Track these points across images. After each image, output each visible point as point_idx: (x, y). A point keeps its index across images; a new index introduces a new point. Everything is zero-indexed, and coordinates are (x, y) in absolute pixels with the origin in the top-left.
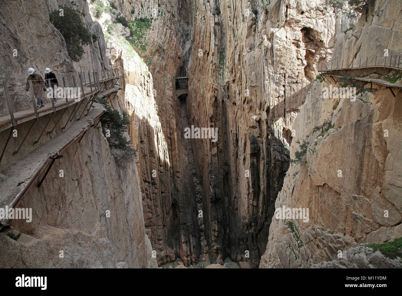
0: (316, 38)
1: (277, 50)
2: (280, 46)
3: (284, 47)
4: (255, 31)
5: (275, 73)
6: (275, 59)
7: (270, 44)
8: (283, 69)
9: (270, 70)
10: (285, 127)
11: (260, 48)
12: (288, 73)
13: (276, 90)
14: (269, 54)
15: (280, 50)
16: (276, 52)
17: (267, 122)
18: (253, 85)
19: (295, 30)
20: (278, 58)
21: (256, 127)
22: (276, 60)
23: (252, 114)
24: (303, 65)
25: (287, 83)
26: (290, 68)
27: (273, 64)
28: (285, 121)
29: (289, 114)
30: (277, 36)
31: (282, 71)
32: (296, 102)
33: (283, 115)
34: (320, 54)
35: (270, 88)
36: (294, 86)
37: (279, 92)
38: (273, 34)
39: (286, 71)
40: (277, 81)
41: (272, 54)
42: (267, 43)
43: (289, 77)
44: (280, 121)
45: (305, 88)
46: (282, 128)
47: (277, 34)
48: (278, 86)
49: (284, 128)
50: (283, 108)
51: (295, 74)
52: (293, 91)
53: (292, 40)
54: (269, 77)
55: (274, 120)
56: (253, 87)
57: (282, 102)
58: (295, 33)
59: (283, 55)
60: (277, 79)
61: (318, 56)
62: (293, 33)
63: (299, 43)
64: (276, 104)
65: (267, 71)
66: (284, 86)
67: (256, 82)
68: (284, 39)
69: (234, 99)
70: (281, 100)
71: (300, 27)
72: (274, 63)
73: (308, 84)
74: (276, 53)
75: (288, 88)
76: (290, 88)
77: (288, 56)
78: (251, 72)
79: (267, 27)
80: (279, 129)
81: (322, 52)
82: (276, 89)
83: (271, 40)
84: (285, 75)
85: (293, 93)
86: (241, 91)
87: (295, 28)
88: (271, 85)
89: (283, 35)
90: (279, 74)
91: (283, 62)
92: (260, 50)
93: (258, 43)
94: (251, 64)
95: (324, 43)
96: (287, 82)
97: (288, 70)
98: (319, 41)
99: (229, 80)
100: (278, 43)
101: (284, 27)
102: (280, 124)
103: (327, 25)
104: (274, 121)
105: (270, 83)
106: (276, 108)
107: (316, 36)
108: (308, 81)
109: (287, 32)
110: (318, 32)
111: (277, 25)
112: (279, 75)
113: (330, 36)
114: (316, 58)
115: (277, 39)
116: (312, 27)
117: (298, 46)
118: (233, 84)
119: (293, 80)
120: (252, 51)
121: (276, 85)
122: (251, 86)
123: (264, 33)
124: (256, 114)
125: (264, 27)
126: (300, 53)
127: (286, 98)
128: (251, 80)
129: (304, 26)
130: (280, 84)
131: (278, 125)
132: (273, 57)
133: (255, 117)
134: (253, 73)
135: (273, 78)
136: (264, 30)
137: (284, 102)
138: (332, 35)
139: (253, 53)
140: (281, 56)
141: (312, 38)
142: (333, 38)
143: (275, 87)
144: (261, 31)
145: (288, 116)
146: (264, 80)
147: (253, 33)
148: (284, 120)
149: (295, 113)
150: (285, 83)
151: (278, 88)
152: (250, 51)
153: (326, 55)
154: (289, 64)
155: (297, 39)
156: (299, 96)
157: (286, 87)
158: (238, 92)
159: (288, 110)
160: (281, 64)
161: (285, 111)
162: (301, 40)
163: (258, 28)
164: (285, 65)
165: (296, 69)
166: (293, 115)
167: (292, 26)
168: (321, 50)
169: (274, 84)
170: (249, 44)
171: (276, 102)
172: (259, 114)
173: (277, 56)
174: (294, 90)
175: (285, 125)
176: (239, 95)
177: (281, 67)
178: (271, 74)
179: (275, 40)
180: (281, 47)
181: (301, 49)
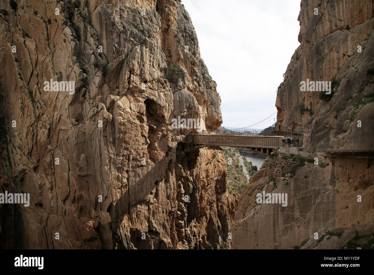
0: (158, 112)
1: (120, 124)
2: (124, 119)
3: (129, 121)
4: (84, 95)
5: (118, 155)
6: (117, 136)
7: (111, 115)
8: (127, 149)
9: (111, 151)
10: (131, 227)
11: (94, 121)
12: (133, 154)
13: (118, 178)
14: (109, 129)
15: (124, 124)
16: (120, 126)
17: (111, 227)
18: (83, 174)
19: (139, 101)
20: (121, 135)
21: (96, 239)
22: (119, 138)
23: (86, 218)
24: (147, 143)
25: (130, 168)
26: (134, 148)
27: (114, 143)
28: (131, 220)
29: (135, 208)
30: (119, 106)
31: (126, 152)
32: (142, 191)
33: (128, 211)
34: (162, 131)
35: (111, 176)
36: (139, 170)
37: (122, 180)
38: (113, 102)
39: (130, 151)
40: (120, 165)
41: (113, 129)
42: (106, 114)
43: (133, 159)
44: (125, 221)
45: (150, 171)
46: (129, 230)
47: (120, 103)
48: (121, 173)
49: (131, 229)
50: (128, 202)
51: (140, 155)
52: (138, 178)
53: (136, 113)
54: (110, 162)
55: (119, 220)
56: (83, 176)
57: (125, 193)
58: (140, 104)
59: (128, 131)
60: (119, 163)
61: (160, 133)
62: (137, 104)
63: (143, 116)
64: (119, 198)
65: (107, 153)
66: (127, 171)
67: (87, 169)
68: (129, 110)
69: (40, 198)
70: (124, 190)
71: (144, 98)
72: (116, 142)
73: (153, 167)
74: (119, 129)
75: (131, 174)
76: (135, 174)
77: (133, 132)
78: (78, 156)
79: (104, 93)
80: (126, 232)
81: (163, 128)
82: (118, 176)
83: (111, 111)
84: (128, 157)
85: (138, 179)
86: (54, 184)
87: (138, 98)
88: (113, 173)
89: (126, 105)
90: (123, 156)
91: (127, 139)
92: (94, 123)
93: (91, 114)
94: (79, 142)
95: (166, 119)
96: (131, 166)
97: (133, 151)
98: (161, 116)
99: (25, 167)
100: (121, 115)
101: (126, 95)
102: (126, 225)
103: (168, 100)
104: (119, 223)
105: (110, 169)
106: (119, 203)
107: (159, 111)
108: (153, 163)
109: (130, 102)
110: (160, 106)
111: (116, 92)
112: (122, 158)
113: (170, 112)
114: (159, 135)
115: (120, 110)
116: (155, 100)
117: (142, 121)
118: (34, 174)
119: (138, 163)
120: (81, 125)
121: (117, 171)
122: (79, 176)
123: (101, 100)
124: (91, 218)
125: (100, 93)
126: (144, 129)
127: (130, 187)
128: (80, 166)
129: (147, 97)
130: (123, 170)
131: (125, 226)
132: (114, 133)
133: (91, 223)
134: (83, 156)
135: (115, 163)
136: (100, 96)
137: (127, 193)
138: (171, 111)
139: (82, 126)
140: (125, 133)
141: (152, 112)
142: (172, 114)
143: (117, 173)
144: (96, 97)
145: (134, 211)
146: (101, 166)
147: (81, 99)
148: (129, 219)
149: (141, 205)
150: (129, 167)
151: (120, 175)
152: (77, 123)
153: (167, 132)
154: (133, 143)
155: (142, 112)
156: (145, 183)
157: (130, 173)
158: (48, 186)
159: (133, 203)
160: (126, 142)
161: (129, 205)
162: (145, 113)
163: (89, 93)
164: (129, 144)
165: (141, 148)
166: (140, 208)
167: (136, 95)
168: (162, 126)
169: (116, 170)
170: (74, 114)
171: (118, 195)
172: (97, 217)
173: (120, 132)
174: (139, 176)
175: (132, 224)
176: (52, 190)
177: (125, 147)
178: (113, 156)
179: (117, 111)
180: (126, 120)
181: (144, 125)
